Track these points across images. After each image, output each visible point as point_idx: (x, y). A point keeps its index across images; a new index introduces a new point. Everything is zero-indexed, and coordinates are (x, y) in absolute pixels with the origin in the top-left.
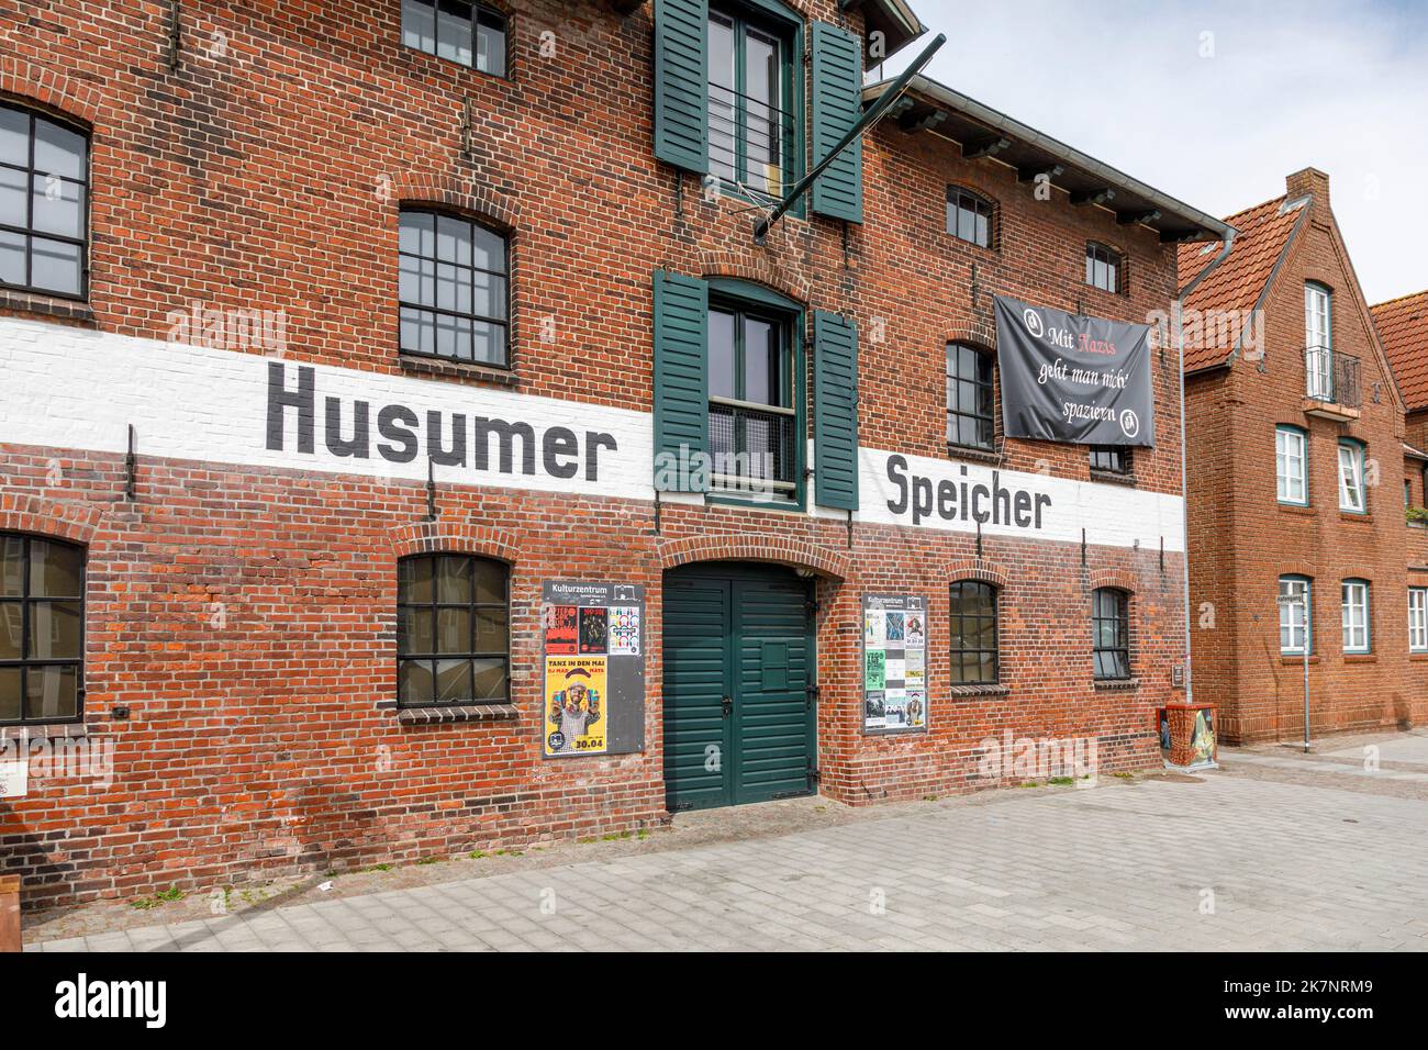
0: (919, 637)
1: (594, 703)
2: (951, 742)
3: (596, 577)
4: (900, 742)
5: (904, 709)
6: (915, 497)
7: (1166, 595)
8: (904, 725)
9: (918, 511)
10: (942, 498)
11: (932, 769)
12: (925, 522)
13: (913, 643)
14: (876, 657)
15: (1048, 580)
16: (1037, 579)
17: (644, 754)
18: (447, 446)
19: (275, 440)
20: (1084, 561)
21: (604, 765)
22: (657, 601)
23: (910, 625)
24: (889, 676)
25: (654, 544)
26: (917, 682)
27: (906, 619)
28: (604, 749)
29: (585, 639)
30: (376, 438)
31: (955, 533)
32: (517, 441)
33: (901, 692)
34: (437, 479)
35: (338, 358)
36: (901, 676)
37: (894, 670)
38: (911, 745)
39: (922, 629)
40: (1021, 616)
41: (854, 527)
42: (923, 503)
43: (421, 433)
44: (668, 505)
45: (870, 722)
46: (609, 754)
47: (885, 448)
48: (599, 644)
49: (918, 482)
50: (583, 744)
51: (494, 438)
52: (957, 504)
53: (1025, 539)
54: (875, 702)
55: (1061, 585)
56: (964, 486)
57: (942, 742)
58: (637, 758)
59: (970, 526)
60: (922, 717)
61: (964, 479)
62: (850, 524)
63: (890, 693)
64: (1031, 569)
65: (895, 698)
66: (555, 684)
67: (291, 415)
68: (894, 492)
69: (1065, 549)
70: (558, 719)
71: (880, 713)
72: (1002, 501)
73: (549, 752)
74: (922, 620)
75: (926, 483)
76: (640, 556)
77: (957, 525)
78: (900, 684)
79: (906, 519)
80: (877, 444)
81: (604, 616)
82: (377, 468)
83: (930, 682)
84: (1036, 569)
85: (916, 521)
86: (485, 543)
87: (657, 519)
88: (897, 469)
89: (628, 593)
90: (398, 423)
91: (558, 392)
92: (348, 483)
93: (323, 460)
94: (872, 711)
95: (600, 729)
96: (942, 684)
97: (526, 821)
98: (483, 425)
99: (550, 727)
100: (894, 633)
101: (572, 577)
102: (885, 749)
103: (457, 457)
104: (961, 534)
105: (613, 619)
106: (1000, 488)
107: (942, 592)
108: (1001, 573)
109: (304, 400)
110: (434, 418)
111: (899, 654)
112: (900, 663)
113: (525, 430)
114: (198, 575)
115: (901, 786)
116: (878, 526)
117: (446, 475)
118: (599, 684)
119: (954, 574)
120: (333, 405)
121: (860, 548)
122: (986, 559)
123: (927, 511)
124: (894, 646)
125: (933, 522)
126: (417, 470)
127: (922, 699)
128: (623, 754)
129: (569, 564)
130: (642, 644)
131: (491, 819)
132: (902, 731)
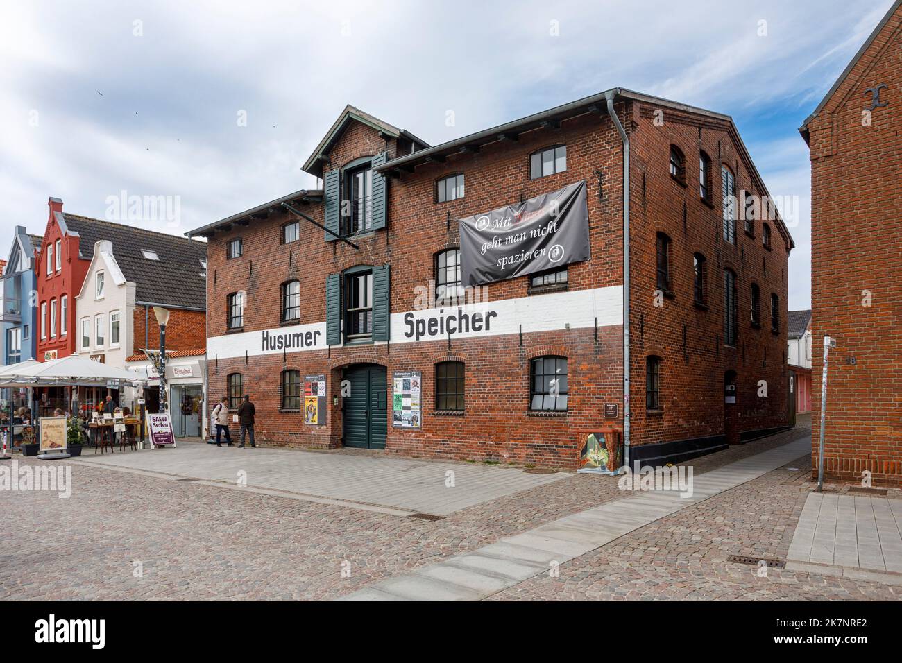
0: (417, 389)
1: (315, 410)
2: (433, 435)
3: (316, 373)
4: (409, 432)
5: (411, 419)
6: (417, 328)
7: (599, 357)
8: (410, 425)
9: (418, 334)
10: (430, 326)
11: (421, 445)
12: (422, 339)
13: (415, 392)
14: (398, 398)
15: (494, 357)
16: (486, 357)
17: (326, 425)
18: (288, 343)
19: (263, 350)
20: (521, 343)
21: (317, 428)
22: (329, 380)
23: (413, 384)
24: (404, 405)
25: (329, 362)
26: (417, 408)
27: (412, 381)
28: (316, 423)
29: (313, 392)
30: (277, 344)
31: (437, 341)
32: (300, 337)
33: (409, 412)
34: (286, 352)
35: (272, 327)
36: (409, 405)
37: (406, 402)
38: (414, 434)
39: (419, 385)
40: (475, 377)
41: (390, 346)
42: (421, 330)
43: (283, 341)
44: (332, 349)
45: (395, 423)
46: (318, 425)
47: (403, 311)
48: (315, 392)
49: (418, 322)
50: (312, 421)
51: (296, 338)
52: (438, 328)
53: (478, 338)
54: (398, 415)
55: (503, 359)
56: (442, 319)
57: (429, 435)
58: (325, 427)
59: (445, 336)
60: (419, 423)
61: (442, 315)
62: (388, 345)
63: (404, 412)
64: (482, 352)
65: (406, 414)
66: (307, 404)
67: (265, 341)
68: (408, 329)
69: (506, 339)
70: (307, 414)
71: (400, 420)
72: (464, 321)
73: (305, 423)
74: (419, 381)
75: (423, 322)
76: (325, 366)
77: (438, 337)
78: (408, 408)
79: (413, 339)
80: (400, 310)
81: (317, 384)
82: (277, 351)
83: (423, 408)
84: (485, 352)
85: (418, 339)
86: (294, 367)
87: (329, 354)
88: (409, 319)
89: (322, 377)
90: (280, 339)
91: (308, 322)
92: (273, 356)
93: (271, 352)
94: (396, 419)
95: (316, 417)
96: (429, 409)
97: (300, 440)
98: (294, 335)
99: (306, 416)
100: (406, 387)
101: (311, 374)
102: (402, 434)
103: (289, 346)
104: (440, 341)
105: (319, 386)
106: (463, 314)
107: (430, 370)
108: (463, 357)
109: (267, 339)
110: (286, 336)
111: (408, 396)
112: (409, 400)
113: (301, 334)
114: (253, 379)
115: (404, 450)
116: (400, 344)
117: (288, 350)
118: (316, 404)
119: (436, 360)
120: (271, 337)
121: (393, 354)
122: (454, 351)
123: (423, 334)
124: (406, 392)
125: (427, 338)
126: (282, 351)
127: (418, 415)
128: (322, 425)
129: (310, 371)
130: (326, 392)
131: (293, 438)
132: (410, 428)
